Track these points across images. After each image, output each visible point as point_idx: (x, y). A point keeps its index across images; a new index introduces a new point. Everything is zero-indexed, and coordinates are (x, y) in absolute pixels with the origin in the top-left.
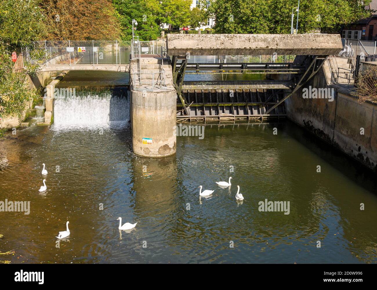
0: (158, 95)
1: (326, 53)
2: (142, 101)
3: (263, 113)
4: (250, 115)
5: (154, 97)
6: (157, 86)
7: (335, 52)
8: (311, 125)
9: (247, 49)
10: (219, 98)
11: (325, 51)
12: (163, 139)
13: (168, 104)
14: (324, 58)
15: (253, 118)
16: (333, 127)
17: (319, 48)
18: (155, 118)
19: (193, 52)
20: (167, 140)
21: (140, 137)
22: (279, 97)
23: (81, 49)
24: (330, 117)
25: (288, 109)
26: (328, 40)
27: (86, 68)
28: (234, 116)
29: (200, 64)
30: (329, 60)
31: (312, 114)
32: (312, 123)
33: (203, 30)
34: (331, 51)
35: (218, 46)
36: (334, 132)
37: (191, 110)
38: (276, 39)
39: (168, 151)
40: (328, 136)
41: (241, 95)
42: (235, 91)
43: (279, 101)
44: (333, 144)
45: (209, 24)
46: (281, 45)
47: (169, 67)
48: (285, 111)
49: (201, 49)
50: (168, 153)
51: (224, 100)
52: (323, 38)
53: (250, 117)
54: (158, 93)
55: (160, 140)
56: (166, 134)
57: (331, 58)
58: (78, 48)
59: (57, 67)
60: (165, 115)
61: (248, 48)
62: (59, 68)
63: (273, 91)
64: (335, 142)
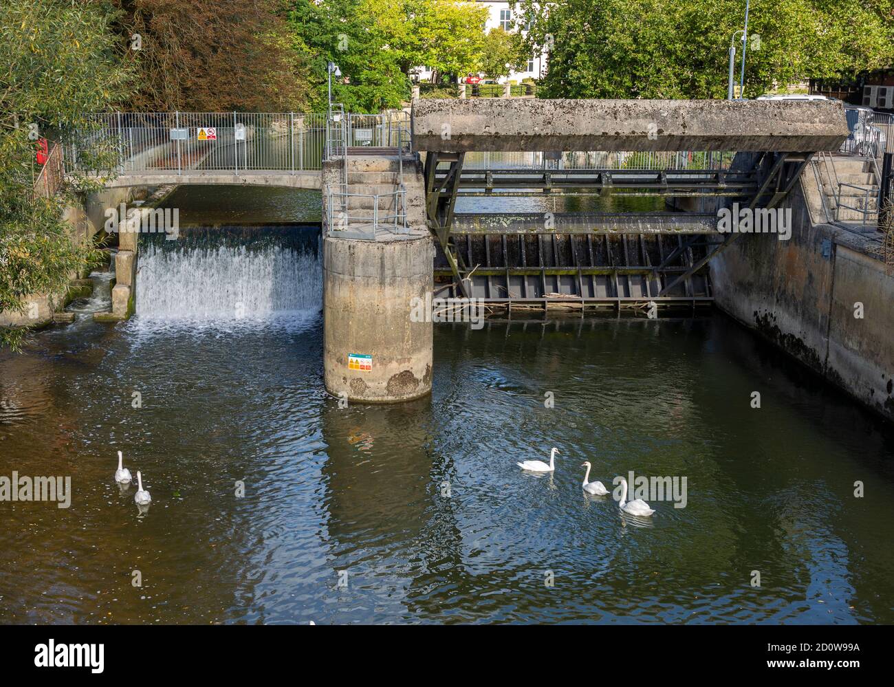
0: (388, 248)
1: (808, 148)
2: (347, 262)
3: (653, 295)
4: (621, 297)
5: (378, 254)
6: (386, 226)
7: (830, 144)
8: (772, 324)
9: (610, 137)
10: (544, 256)
11: (804, 142)
12: (399, 357)
13: (412, 271)
14: (803, 160)
15: (630, 305)
16: (827, 330)
17: (789, 134)
18: (380, 306)
19: (478, 142)
20: (409, 360)
21: (343, 351)
22: (694, 255)
23: (206, 133)
24: (818, 305)
25: (718, 284)
26: (813, 114)
27: (217, 179)
28: (583, 299)
29: (495, 172)
30: (817, 163)
31: (775, 297)
32: (775, 320)
33: (518, 84)
34: (821, 142)
35: (536, 129)
36: (828, 342)
37: (475, 285)
38: (681, 112)
39: (411, 386)
40: (813, 352)
41: (601, 249)
42: (585, 239)
43: (695, 263)
44: (825, 373)
45: (531, 69)
46: (695, 127)
47: (417, 178)
48: (709, 288)
49: (496, 137)
50: (410, 392)
51: (557, 259)
52: (799, 110)
53: (622, 302)
54: (387, 243)
55: (391, 360)
56: (408, 345)
57: (821, 159)
58: (199, 130)
59: (145, 177)
60: (405, 297)
61: (612, 133)
62: (151, 179)
63: (679, 238)
64: (831, 369)
